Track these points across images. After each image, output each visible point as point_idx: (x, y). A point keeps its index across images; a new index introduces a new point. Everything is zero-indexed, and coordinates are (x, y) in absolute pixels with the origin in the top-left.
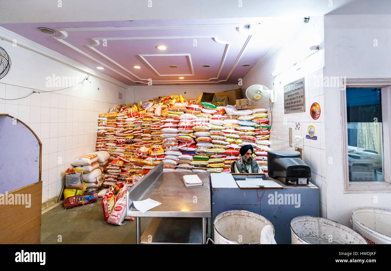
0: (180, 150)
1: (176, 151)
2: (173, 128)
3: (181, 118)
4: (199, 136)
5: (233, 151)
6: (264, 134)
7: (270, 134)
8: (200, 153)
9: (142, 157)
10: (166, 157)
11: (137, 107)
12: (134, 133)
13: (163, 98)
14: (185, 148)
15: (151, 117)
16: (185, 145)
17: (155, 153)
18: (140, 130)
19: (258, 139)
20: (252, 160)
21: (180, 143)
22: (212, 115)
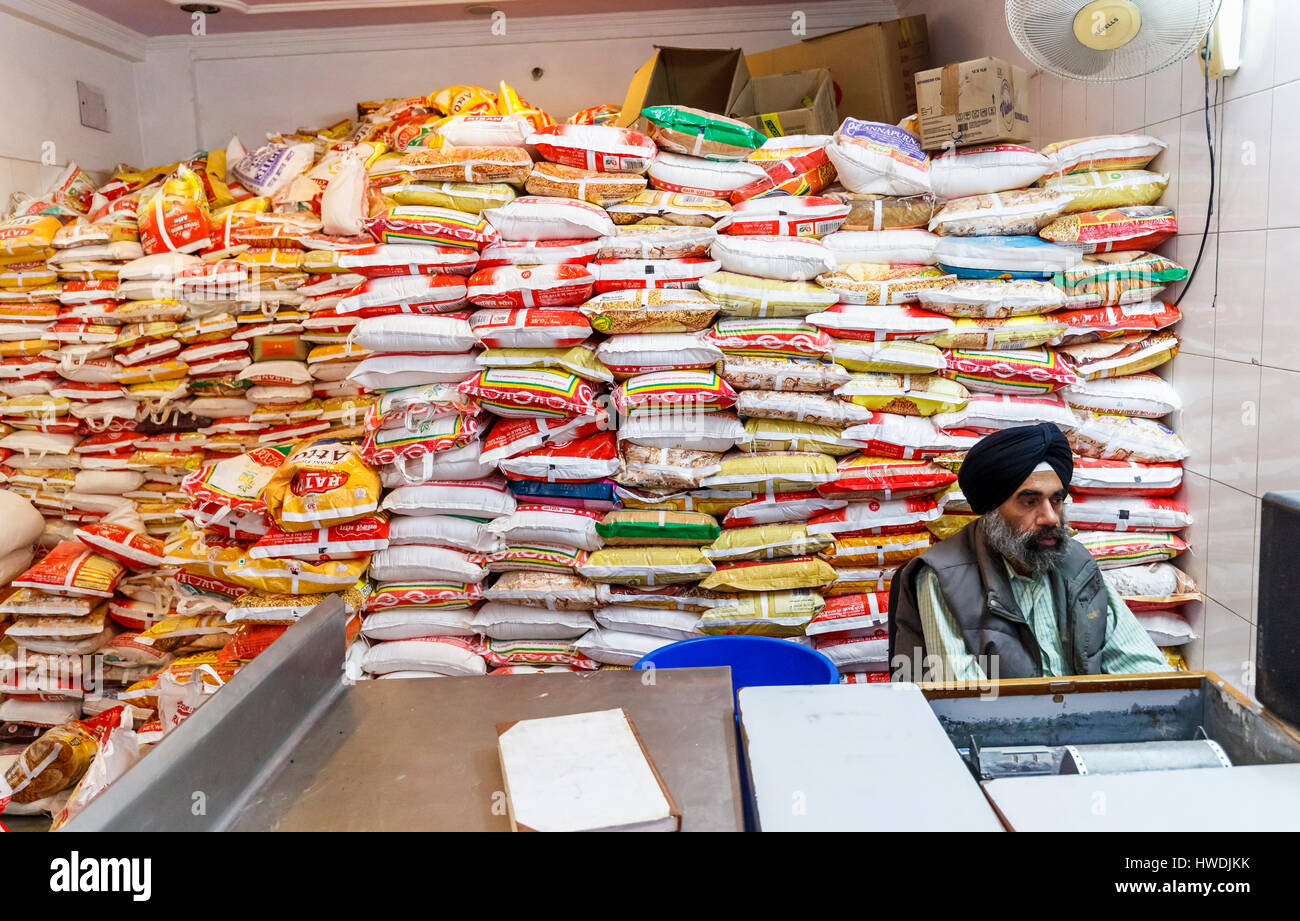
0: (497, 477)
1: (466, 482)
2: (439, 313)
3: (489, 231)
4: (636, 370)
5: (899, 472)
6: (1133, 335)
7: (1185, 333)
8: (646, 495)
9: (232, 534)
10: (399, 529)
11: (204, 177)
12: (191, 363)
13: (384, 109)
14: (534, 459)
15: (296, 245)
16: (534, 441)
17: (312, 506)
18: (227, 339)
19: (1086, 370)
20: (1060, 543)
21: (493, 426)
22: (732, 198)
